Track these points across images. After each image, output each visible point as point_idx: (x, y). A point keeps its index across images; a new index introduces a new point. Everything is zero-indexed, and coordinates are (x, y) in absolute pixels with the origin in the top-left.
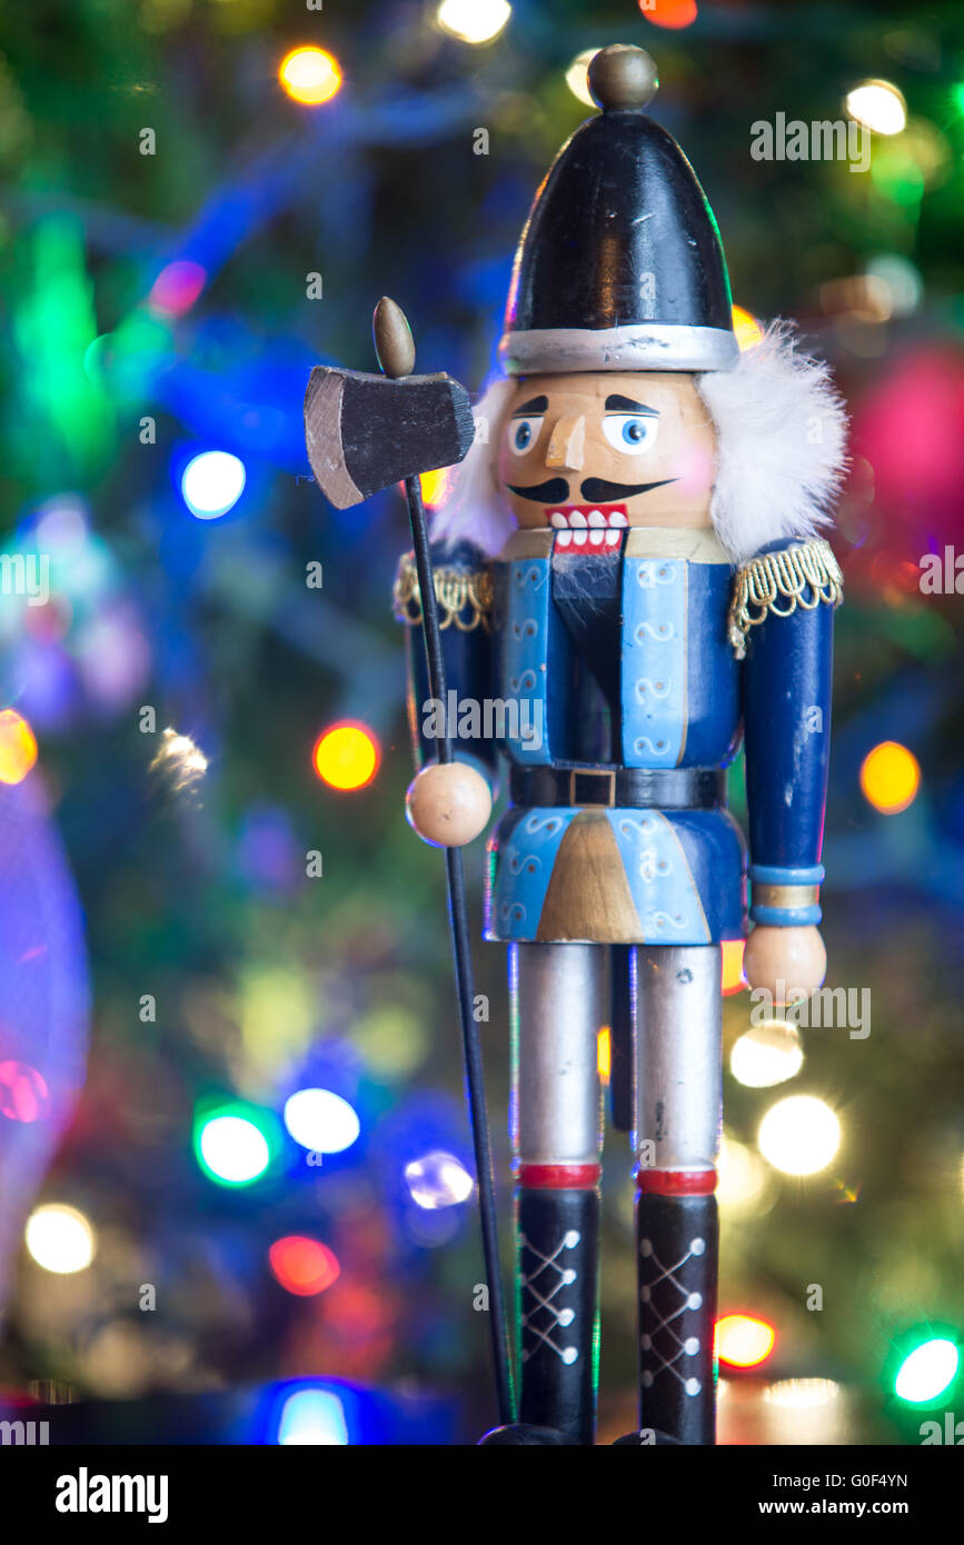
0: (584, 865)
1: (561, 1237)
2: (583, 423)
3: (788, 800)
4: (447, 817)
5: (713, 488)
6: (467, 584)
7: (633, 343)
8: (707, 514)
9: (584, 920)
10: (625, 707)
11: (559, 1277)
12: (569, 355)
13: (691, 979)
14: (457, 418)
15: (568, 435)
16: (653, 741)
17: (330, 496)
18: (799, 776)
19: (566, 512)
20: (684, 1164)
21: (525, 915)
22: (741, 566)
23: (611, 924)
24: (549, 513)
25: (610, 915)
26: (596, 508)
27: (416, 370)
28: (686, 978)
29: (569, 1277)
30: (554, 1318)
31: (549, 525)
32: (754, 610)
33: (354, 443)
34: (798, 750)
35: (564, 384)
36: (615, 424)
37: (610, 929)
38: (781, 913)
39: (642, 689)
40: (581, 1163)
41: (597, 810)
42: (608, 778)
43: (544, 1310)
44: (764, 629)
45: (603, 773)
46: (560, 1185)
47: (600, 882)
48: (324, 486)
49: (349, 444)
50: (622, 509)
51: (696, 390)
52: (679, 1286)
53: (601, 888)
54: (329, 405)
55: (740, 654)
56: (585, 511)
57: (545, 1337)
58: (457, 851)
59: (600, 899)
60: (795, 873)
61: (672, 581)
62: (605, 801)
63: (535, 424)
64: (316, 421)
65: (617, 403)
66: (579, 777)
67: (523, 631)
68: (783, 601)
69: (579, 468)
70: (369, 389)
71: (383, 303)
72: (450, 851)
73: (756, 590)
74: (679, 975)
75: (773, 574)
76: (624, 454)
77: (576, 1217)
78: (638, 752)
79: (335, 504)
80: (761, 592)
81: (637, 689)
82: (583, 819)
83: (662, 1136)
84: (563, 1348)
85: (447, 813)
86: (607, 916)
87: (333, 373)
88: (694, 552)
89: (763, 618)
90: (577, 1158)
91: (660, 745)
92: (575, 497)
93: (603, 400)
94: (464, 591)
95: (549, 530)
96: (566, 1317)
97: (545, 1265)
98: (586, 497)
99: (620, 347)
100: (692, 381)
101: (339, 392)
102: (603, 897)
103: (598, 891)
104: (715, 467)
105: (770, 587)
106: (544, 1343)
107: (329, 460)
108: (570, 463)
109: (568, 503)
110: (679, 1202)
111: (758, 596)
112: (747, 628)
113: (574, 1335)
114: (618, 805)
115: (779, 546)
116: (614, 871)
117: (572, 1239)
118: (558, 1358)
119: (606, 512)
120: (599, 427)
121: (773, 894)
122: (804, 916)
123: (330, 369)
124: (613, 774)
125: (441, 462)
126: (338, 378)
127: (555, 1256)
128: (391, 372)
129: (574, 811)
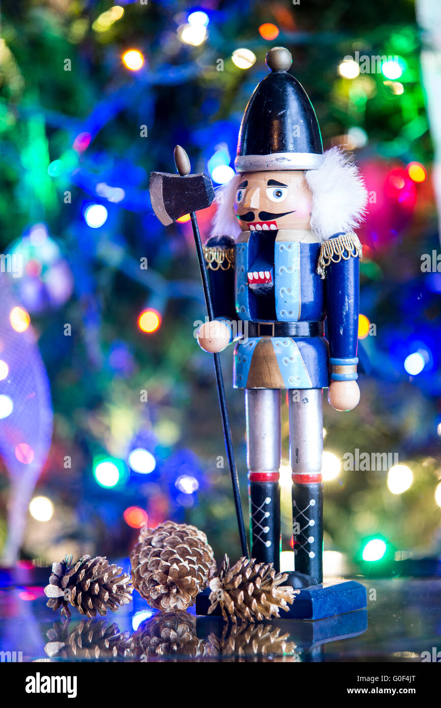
0: (262, 360)
1: (264, 500)
2: (259, 190)
3: (341, 333)
4: (210, 342)
5: (311, 214)
6: (225, 253)
7: (277, 160)
8: (309, 223)
9: (262, 380)
10: (276, 298)
11: (263, 515)
12: (254, 165)
13: (308, 402)
14: (207, 190)
15: (252, 196)
16: (287, 311)
17: (161, 221)
18: (345, 323)
19: (255, 225)
20: (309, 472)
21: (242, 378)
22: (321, 244)
23: (272, 381)
24: (249, 225)
25: (272, 378)
26: (265, 223)
27: (191, 173)
28: (305, 401)
29: (267, 515)
30: (262, 530)
31: (250, 230)
32: (326, 261)
33: (167, 201)
34: (345, 313)
35: (254, 176)
36: (271, 191)
37: (272, 383)
38: (342, 376)
39: (282, 292)
40: (271, 472)
41: (268, 338)
42: (272, 325)
43: (258, 527)
44: (331, 267)
45: (270, 324)
46: (265, 480)
47: (268, 365)
48: (159, 217)
49: (166, 201)
50: (274, 223)
51: (304, 177)
52: (306, 517)
53: (268, 367)
54: (158, 187)
55: (323, 277)
56: (261, 224)
57: (258, 537)
58: (217, 355)
59: (268, 372)
60: (347, 360)
61: (293, 250)
62: (271, 335)
63: (243, 191)
64: (153, 193)
65: (272, 183)
66: (261, 325)
67: (240, 270)
68: (336, 257)
69: (257, 208)
70: (172, 180)
71: (177, 147)
72: (215, 355)
73: (326, 253)
74: (303, 400)
75: (332, 247)
76: (274, 202)
77: (270, 492)
78: (282, 316)
79: (163, 223)
80: (328, 253)
81: (280, 291)
82: (262, 341)
83: (298, 461)
84: (266, 541)
85: (210, 340)
86: (271, 378)
87: (159, 174)
88: (303, 239)
89: (329, 263)
90: (271, 470)
91: (290, 313)
92: (257, 219)
93: (267, 182)
94: (224, 256)
95: (250, 231)
96: (267, 529)
97: (258, 510)
98: (261, 219)
99: (272, 161)
100: (303, 174)
101: (161, 181)
102: (269, 371)
103: (267, 369)
104: (311, 206)
105: (331, 252)
106: (259, 539)
107: (159, 207)
108: (252, 206)
109: (254, 221)
110: (308, 486)
111: (327, 255)
112: (324, 267)
113: (271, 536)
114: (275, 336)
115: (336, 236)
116: (273, 361)
117: (268, 500)
118: (264, 545)
119: (269, 225)
120: (265, 192)
121: (337, 369)
122: (351, 377)
123: (158, 173)
124: (273, 324)
125: (202, 207)
126: (161, 176)
127: (262, 507)
128: (182, 173)
129: (260, 339)
